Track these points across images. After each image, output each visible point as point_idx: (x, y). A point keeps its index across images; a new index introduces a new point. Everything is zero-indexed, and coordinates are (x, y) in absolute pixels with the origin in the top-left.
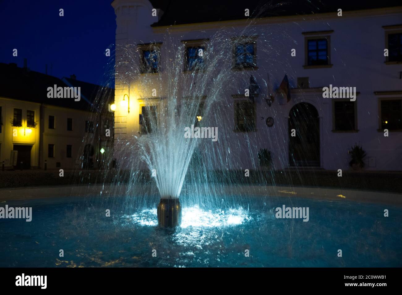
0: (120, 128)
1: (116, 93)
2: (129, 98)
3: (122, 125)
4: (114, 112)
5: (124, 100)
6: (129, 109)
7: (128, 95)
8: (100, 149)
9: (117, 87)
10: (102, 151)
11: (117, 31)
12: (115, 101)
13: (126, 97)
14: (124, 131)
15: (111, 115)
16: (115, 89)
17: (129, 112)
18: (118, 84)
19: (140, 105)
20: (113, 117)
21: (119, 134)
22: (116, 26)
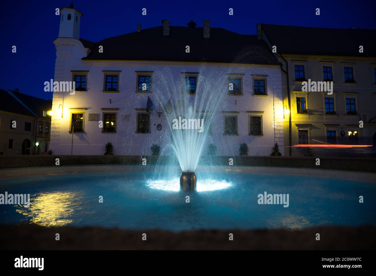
0: (56, 128)
1: (53, 103)
2: (63, 107)
3: (57, 126)
4: (51, 116)
5: (59, 108)
6: (62, 114)
7: (62, 105)
8: (36, 143)
9: (54, 99)
10: (37, 144)
11: (57, 60)
12: (52, 109)
13: (61, 106)
14: (58, 130)
15: (49, 118)
16: (52, 101)
17: (62, 117)
18: (55, 97)
19: (71, 112)
20: (51, 120)
21: (54, 132)
22: (56, 57)
